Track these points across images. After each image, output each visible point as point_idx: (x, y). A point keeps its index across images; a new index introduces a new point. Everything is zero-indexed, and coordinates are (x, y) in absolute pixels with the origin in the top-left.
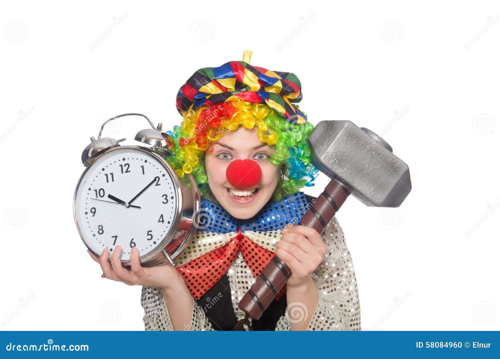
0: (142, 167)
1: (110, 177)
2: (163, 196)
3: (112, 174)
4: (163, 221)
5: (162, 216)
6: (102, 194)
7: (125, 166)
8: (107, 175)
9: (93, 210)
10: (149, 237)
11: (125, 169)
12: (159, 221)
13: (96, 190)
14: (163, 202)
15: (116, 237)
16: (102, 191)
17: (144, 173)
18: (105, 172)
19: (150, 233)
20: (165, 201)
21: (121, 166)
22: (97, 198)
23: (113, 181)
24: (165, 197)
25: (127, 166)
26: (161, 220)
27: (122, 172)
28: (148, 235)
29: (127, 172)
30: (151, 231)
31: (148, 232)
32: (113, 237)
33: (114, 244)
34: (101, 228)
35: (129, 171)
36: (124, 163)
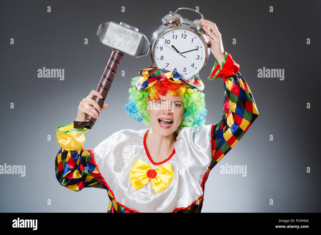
0: (193, 39)
1: (175, 37)
2: (197, 56)
3: (177, 36)
4: (193, 67)
5: (194, 64)
6: (168, 43)
7: (184, 35)
8: (174, 35)
9: (161, 48)
10: (184, 70)
11: (184, 36)
12: (191, 66)
13: (166, 40)
14: (196, 59)
15: (168, 64)
16: (169, 41)
17: (192, 42)
18: (173, 34)
19: (185, 69)
20: (198, 58)
21: (183, 34)
22: (165, 43)
23: (176, 39)
24: (198, 57)
25: (185, 36)
26: (193, 65)
27: (182, 37)
28: (184, 69)
29: (184, 38)
30: (186, 68)
31: (185, 68)
32: (167, 63)
33: (166, 67)
34: (162, 57)
35: (186, 38)
36: (184, 33)
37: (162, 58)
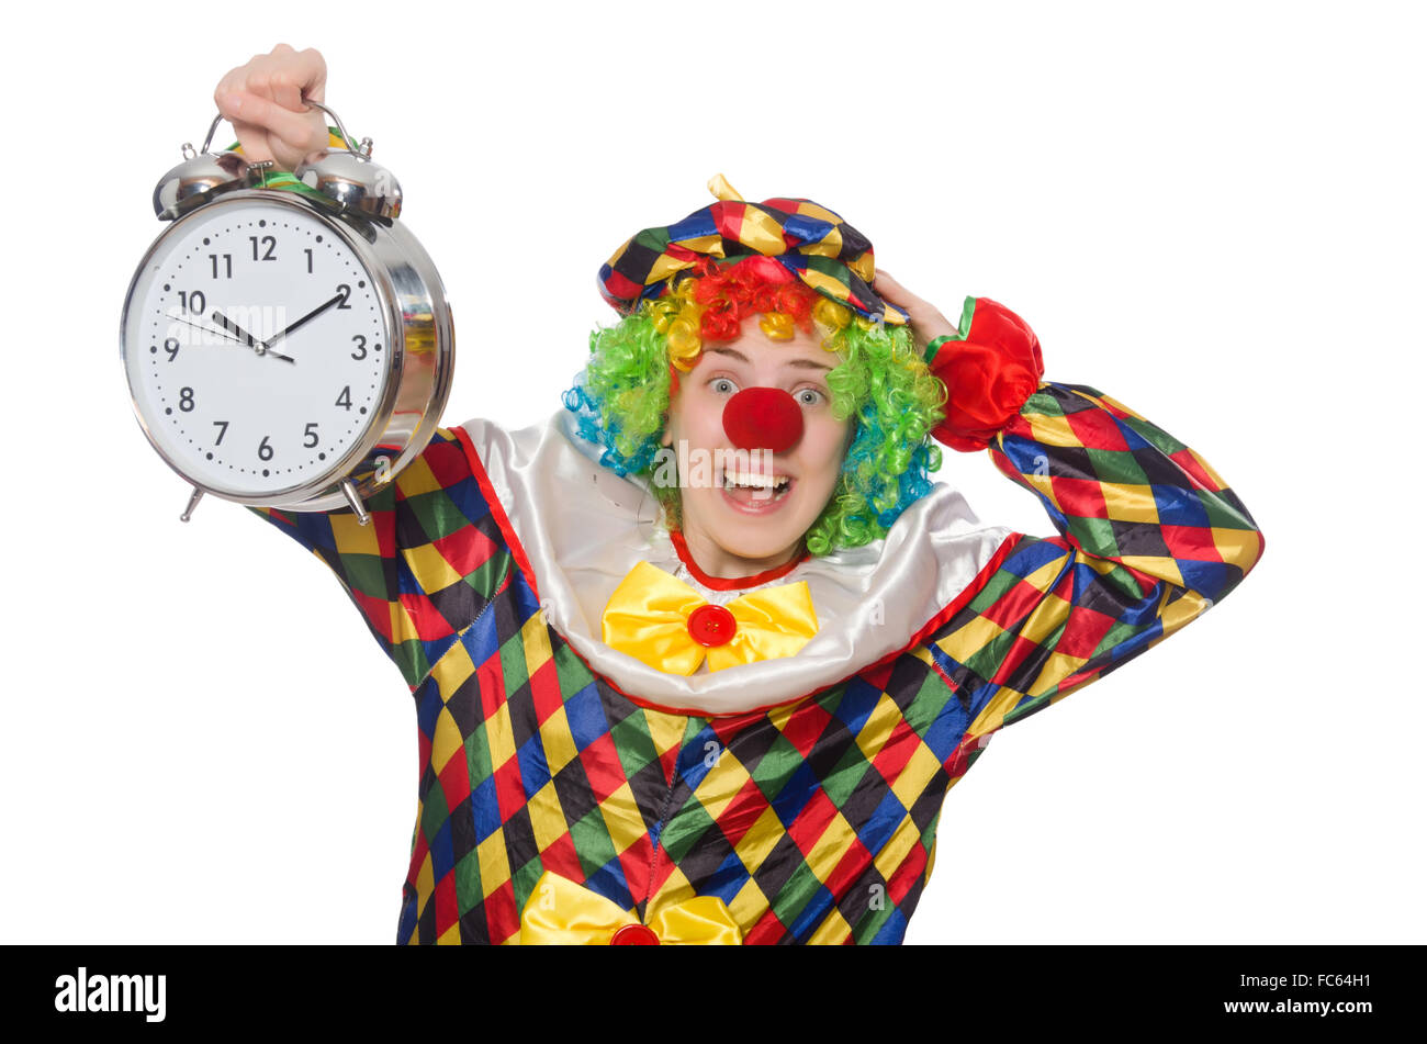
0: (309, 252)
1: (222, 263)
2: (355, 339)
3: (228, 257)
4: (348, 405)
5: (347, 390)
7: (264, 241)
8: (214, 257)
10: (311, 440)
11: (263, 249)
12: (338, 404)
14: (354, 356)
15: (225, 424)
17: (310, 271)
18: (210, 249)
19: (311, 430)
20: (359, 353)
21: (254, 239)
23: (229, 275)
24: (359, 341)
25: (269, 243)
26: (344, 400)
27: (256, 258)
28: (307, 433)
29: (267, 257)
30: (316, 425)
31: (309, 425)
32: (216, 423)
33: (218, 443)
34: (187, 394)
35: (274, 258)
36: (261, 233)
37: (189, 399)
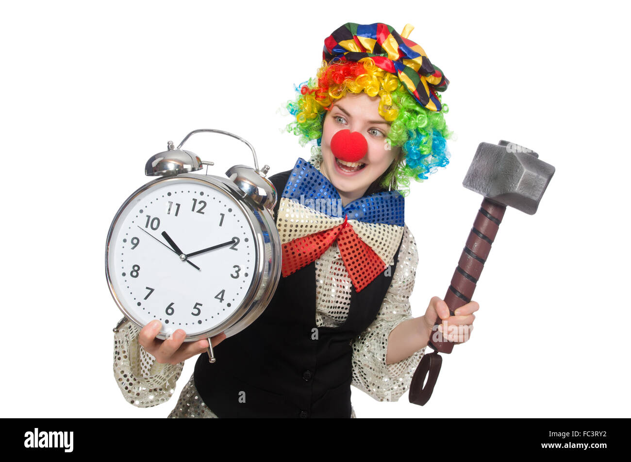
0: (223, 215)
1: (174, 208)
2: (235, 267)
3: (178, 205)
4: (222, 300)
5: (223, 292)
6: (155, 226)
7: (200, 203)
8: (171, 203)
9: (135, 241)
10: (196, 311)
11: (198, 207)
12: (216, 297)
13: (149, 217)
14: (232, 276)
15: (152, 290)
16: (156, 222)
17: (221, 225)
18: (170, 199)
19: (198, 306)
20: (235, 275)
21: (195, 200)
22: (147, 226)
23: (176, 215)
24: (237, 269)
25: (203, 204)
26: (220, 296)
27: (193, 210)
28: (195, 308)
29: (199, 211)
30: (201, 305)
31: (197, 304)
32: (147, 288)
33: (146, 298)
34: (136, 268)
35: (203, 213)
36: (199, 198)
37: (137, 271)
